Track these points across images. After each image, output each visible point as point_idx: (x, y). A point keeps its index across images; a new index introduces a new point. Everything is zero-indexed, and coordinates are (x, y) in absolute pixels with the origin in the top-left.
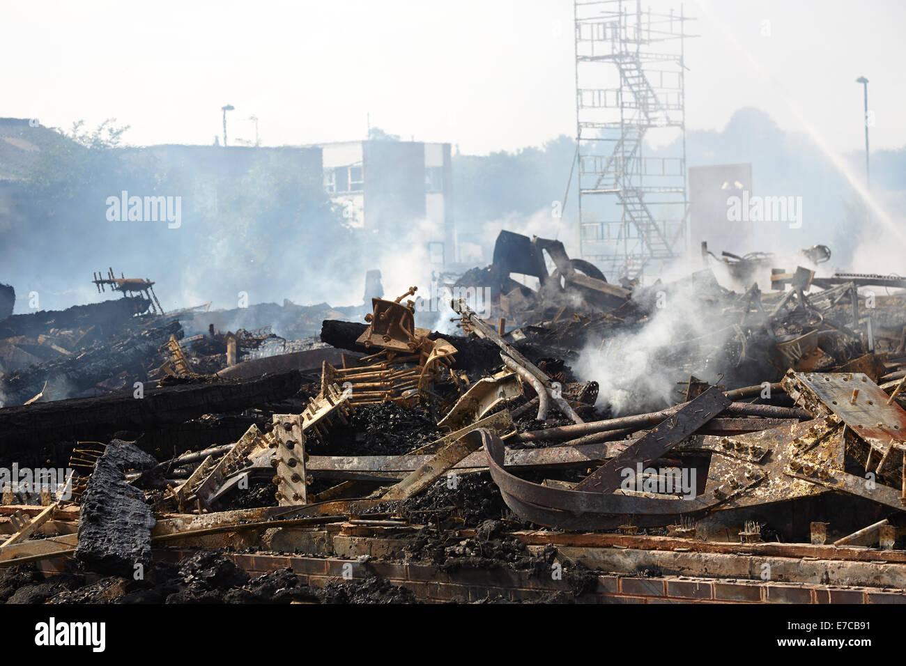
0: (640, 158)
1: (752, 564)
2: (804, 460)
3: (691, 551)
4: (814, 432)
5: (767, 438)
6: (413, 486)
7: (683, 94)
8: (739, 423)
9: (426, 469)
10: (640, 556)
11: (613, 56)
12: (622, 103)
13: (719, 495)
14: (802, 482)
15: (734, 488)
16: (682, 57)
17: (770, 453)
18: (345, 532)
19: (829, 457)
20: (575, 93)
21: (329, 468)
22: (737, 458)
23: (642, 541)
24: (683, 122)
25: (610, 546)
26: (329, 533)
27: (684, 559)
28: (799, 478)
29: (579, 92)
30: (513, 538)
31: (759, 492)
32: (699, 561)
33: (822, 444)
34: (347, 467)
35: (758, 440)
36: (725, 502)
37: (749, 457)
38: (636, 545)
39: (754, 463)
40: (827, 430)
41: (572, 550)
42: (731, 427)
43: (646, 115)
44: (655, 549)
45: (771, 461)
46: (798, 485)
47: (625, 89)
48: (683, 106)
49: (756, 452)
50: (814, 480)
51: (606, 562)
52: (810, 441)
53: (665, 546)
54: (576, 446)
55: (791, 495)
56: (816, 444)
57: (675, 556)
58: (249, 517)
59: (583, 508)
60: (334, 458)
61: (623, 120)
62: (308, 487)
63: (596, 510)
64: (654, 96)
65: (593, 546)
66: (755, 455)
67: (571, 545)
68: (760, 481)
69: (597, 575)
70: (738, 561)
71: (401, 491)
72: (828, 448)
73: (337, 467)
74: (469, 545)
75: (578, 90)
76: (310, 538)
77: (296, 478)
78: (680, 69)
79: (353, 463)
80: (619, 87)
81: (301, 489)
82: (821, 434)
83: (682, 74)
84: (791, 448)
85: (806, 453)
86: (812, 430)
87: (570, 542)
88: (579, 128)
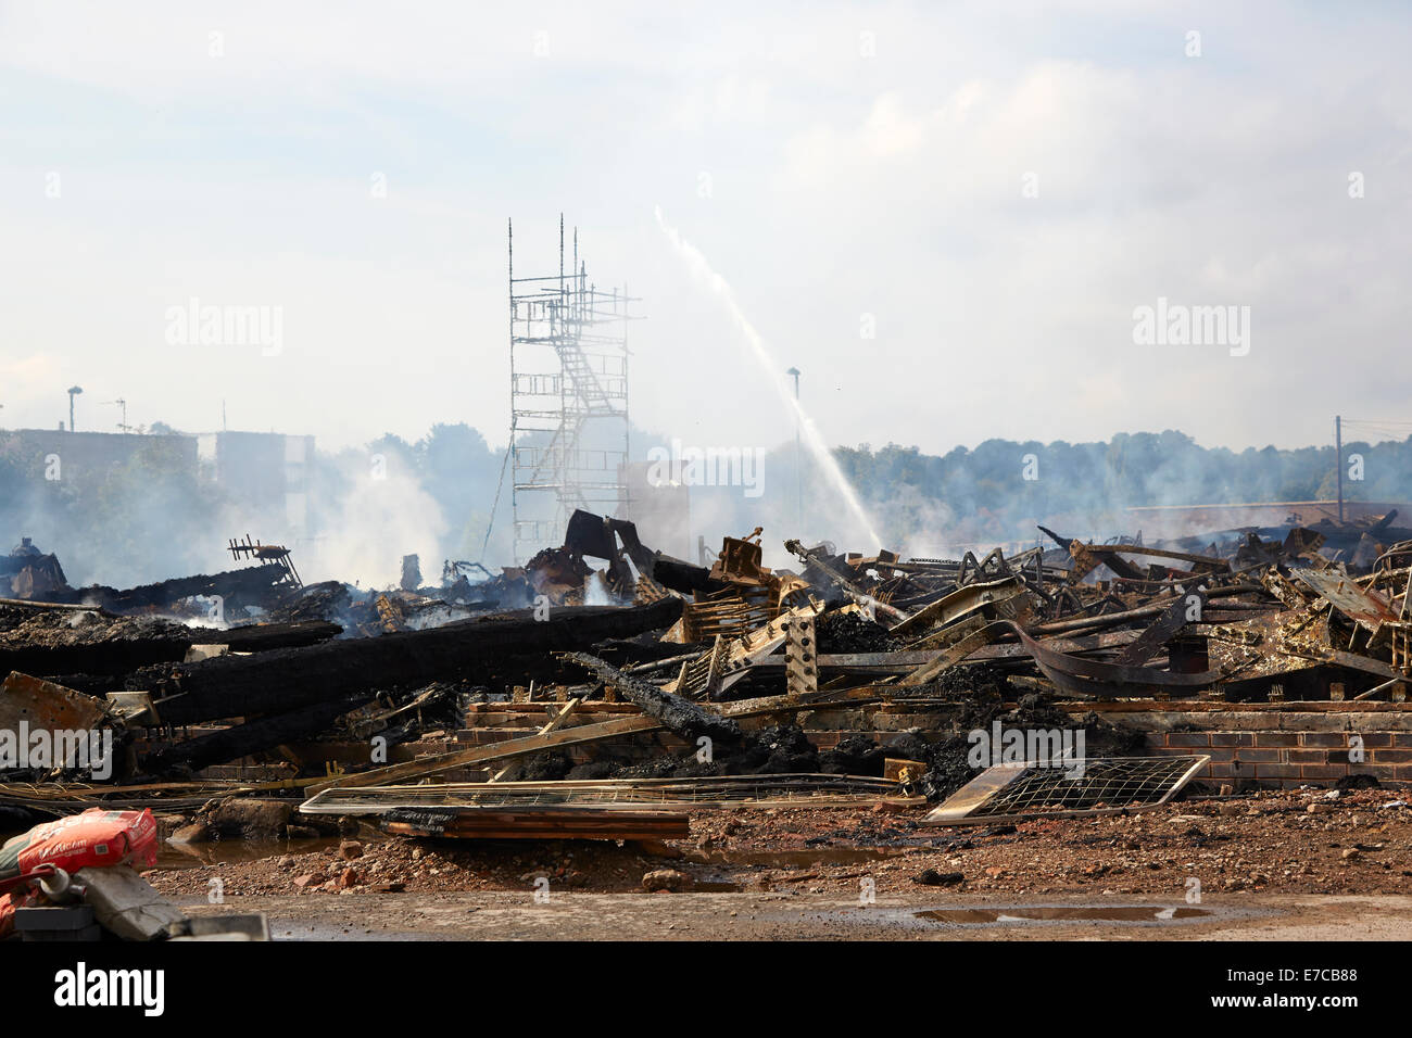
0: (578, 450)
1: (1282, 719)
2: (1295, 641)
3: (1224, 711)
4: (1299, 619)
5: (1255, 625)
6: (930, 673)
7: (626, 381)
8: (1224, 615)
9: (942, 659)
10: (1178, 717)
11: (552, 339)
12: (563, 390)
13: (1225, 670)
14: (1296, 658)
15: (1237, 665)
16: (625, 341)
17: (1260, 637)
18: (885, 711)
19: (1317, 638)
20: (510, 378)
21: (830, 664)
22: (1231, 642)
23: (1178, 705)
24: (627, 412)
25: (1146, 711)
26: (866, 712)
27: (1219, 717)
28: (1292, 655)
29: (514, 377)
30: (1053, 708)
31: (1258, 668)
32: (1233, 718)
33: (1306, 628)
34: (847, 663)
35: (1247, 626)
36: (1230, 676)
37: (1244, 641)
38: (1171, 709)
39: (1248, 645)
40: (1310, 617)
41: (1112, 715)
42: (1217, 618)
43: (586, 402)
44: (1189, 711)
45: (1263, 643)
46: (1293, 661)
47: (566, 374)
48: (626, 394)
49: (1249, 636)
50: (1308, 656)
51: (1144, 724)
52: (1297, 626)
53: (1199, 709)
54: (1070, 638)
55: (1288, 669)
56: (1302, 628)
57: (1211, 715)
58: (784, 702)
59: (1125, 679)
60: (833, 656)
61: (564, 409)
62: (818, 680)
63: (1135, 681)
64: (596, 384)
65: (1130, 711)
66: (1248, 639)
67: (1108, 712)
68: (1258, 659)
69: (1145, 732)
70: (1269, 717)
71: (918, 678)
72: (1314, 631)
73: (838, 663)
74: (1020, 713)
75: (513, 375)
76: (845, 717)
77: (808, 672)
78: (623, 354)
79: (853, 659)
80: (559, 372)
81: (813, 681)
82: (1305, 620)
83: (625, 360)
84: (1280, 632)
85: (1294, 635)
86: (1298, 617)
87: (1109, 708)
88: (514, 417)
